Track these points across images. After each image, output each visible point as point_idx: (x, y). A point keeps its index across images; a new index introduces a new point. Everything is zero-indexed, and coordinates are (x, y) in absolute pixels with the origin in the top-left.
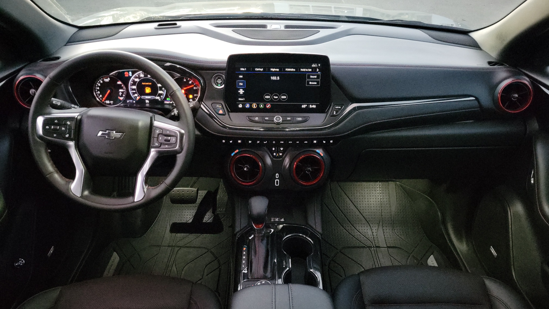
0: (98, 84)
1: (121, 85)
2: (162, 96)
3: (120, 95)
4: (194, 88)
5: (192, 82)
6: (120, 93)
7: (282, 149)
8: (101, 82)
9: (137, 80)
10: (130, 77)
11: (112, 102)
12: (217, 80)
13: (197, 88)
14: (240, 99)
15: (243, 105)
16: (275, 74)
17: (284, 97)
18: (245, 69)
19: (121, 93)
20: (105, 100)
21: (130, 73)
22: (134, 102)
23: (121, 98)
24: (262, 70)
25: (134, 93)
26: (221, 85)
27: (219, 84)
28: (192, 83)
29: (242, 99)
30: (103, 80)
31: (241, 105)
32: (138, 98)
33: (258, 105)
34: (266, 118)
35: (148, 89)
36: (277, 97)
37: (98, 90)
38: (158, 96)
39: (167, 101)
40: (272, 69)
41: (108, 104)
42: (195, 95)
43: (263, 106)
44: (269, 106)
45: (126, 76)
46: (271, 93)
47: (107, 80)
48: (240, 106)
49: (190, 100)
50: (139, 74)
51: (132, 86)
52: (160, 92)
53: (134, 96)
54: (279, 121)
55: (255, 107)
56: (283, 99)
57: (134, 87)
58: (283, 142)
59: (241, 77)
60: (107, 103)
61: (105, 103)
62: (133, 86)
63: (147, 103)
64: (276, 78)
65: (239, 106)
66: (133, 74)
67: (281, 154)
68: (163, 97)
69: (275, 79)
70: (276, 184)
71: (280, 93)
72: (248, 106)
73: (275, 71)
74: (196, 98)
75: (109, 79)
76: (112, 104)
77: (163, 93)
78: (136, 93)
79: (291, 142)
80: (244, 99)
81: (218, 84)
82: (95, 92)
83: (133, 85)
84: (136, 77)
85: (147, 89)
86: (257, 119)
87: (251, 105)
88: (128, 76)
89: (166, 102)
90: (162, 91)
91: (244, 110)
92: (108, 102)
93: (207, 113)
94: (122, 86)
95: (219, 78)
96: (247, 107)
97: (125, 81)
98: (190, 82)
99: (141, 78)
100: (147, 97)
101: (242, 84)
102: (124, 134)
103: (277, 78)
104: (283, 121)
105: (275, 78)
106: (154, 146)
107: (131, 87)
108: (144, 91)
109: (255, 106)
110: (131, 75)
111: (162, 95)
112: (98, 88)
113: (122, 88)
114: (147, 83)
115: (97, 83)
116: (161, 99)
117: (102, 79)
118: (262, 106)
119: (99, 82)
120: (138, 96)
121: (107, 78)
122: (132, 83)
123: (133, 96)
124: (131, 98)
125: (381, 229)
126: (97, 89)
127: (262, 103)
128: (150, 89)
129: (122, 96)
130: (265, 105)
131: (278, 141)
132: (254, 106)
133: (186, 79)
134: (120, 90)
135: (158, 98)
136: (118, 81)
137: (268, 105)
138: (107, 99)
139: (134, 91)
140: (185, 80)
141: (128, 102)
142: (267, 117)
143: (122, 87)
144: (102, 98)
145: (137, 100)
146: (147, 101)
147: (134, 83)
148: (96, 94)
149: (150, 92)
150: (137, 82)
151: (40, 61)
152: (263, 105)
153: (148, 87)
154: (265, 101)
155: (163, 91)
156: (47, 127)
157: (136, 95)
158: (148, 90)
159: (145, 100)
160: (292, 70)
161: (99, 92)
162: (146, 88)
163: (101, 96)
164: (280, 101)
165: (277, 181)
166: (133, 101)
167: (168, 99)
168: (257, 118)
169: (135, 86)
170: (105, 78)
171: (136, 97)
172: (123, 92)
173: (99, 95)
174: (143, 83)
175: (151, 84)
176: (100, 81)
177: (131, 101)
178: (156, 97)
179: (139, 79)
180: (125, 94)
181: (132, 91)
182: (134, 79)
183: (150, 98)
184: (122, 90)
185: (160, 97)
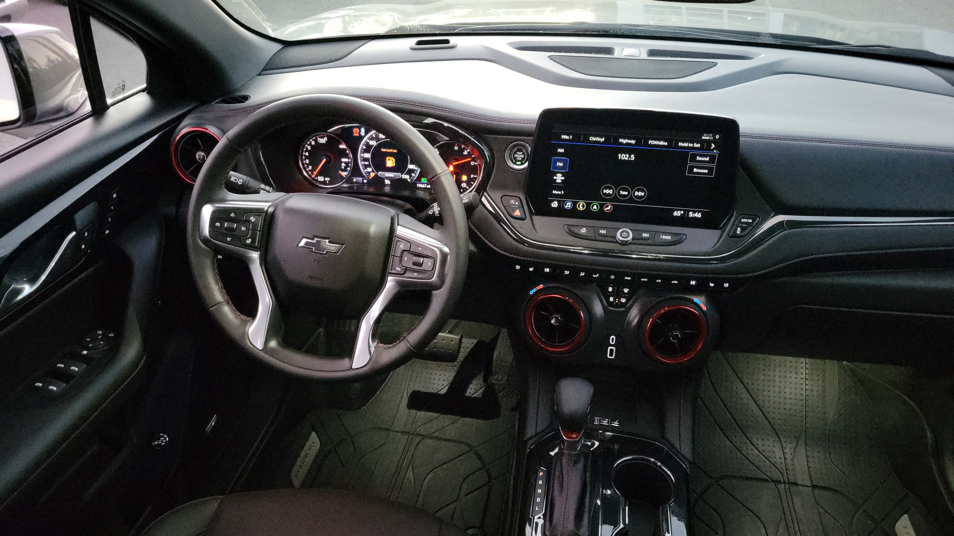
0: (307, 147)
1: (344, 150)
2: (413, 175)
3: (343, 168)
4: (472, 163)
5: (469, 153)
6: (343, 165)
7: (626, 290)
8: (313, 143)
9: (373, 143)
10: (361, 138)
11: (327, 179)
12: (515, 153)
13: (476, 163)
14: (554, 192)
15: (559, 202)
16: (627, 150)
17: (640, 194)
18: (571, 136)
19: (345, 165)
20: (317, 176)
21: (363, 130)
22: (365, 181)
23: (344, 174)
24: (602, 140)
25: (366, 166)
26: (522, 164)
27: (519, 161)
28: (469, 155)
29: (560, 193)
30: (316, 141)
31: (556, 202)
32: (372, 175)
33: (588, 205)
34: (600, 231)
36: (626, 193)
37: (306, 157)
38: (406, 174)
39: (421, 183)
40: (621, 140)
41: (321, 182)
42: (472, 176)
43: (597, 208)
44: (609, 208)
45: (355, 134)
46: (616, 185)
47: (323, 141)
48: (555, 204)
49: (462, 185)
51: (364, 153)
52: (411, 167)
53: (366, 171)
54: (625, 239)
55: (581, 208)
56: (638, 197)
57: (367, 155)
58: (629, 278)
59: (561, 150)
60: (319, 180)
61: (317, 181)
63: (388, 185)
64: (628, 158)
65: (552, 204)
66: (366, 133)
67: (623, 300)
68: (415, 176)
69: (626, 159)
70: (610, 356)
71: (633, 186)
72: (569, 205)
73: (627, 144)
74: (474, 182)
75: (326, 139)
76: (328, 182)
77: (417, 169)
78: (369, 166)
79: (646, 280)
80: (563, 192)
81: (516, 161)
82: (302, 161)
83: (366, 151)
84: (372, 138)
85: (389, 160)
86: (584, 231)
87: (575, 204)
88: (358, 135)
89: (419, 185)
90: (414, 166)
91: (560, 212)
92: (321, 179)
93: (492, 212)
94: (348, 152)
95: (519, 150)
96: (567, 207)
97: (353, 144)
98: (465, 153)
99: (381, 139)
100: (387, 174)
101: (561, 164)
102: (344, 246)
103: (630, 157)
104: (633, 239)
105: (626, 157)
106: (394, 272)
107: (362, 155)
108: (385, 163)
109: (583, 206)
110: (363, 134)
111: (413, 173)
112: (307, 154)
113: (346, 156)
114: (390, 149)
115: (306, 144)
116: (412, 180)
117: (314, 138)
118: (595, 207)
119: (308, 143)
120: (373, 171)
121: (323, 137)
122: (365, 148)
123: (363, 171)
124: (361, 175)
125: (801, 451)
126: (305, 156)
127: (596, 203)
128: (394, 160)
129: (345, 170)
130: (602, 206)
131: (620, 276)
132: (581, 206)
133: (458, 145)
134: (343, 160)
135: (407, 177)
136: (341, 144)
137: (607, 206)
138: (319, 174)
139: (367, 163)
140: (456, 148)
141: (355, 180)
142: (603, 228)
143: (348, 154)
144: (312, 171)
145: (370, 178)
146: (387, 182)
147: (368, 148)
148: (303, 164)
149: (394, 165)
150: (372, 146)
151: (217, 103)
152: (597, 206)
153: (391, 156)
154: (603, 199)
155: (416, 166)
156: (218, 224)
157: (369, 169)
158: (390, 162)
159: (384, 179)
160: (662, 143)
161: (308, 161)
162: (388, 158)
163: (310, 167)
164: (631, 200)
165: (612, 351)
166: (363, 180)
167: (423, 180)
168: (585, 229)
169: (369, 154)
170: (319, 137)
171: (369, 173)
172: (347, 164)
173: (308, 165)
174: (382, 150)
175: (396, 151)
176: (311, 142)
177: (360, 179)
178: (403, 176)
179: (377, 142)
180: (351, 166)
181: (363, 163)
182: (368, 140)
183: (393, 175)
184: (346, 160)
185: (411, 176)
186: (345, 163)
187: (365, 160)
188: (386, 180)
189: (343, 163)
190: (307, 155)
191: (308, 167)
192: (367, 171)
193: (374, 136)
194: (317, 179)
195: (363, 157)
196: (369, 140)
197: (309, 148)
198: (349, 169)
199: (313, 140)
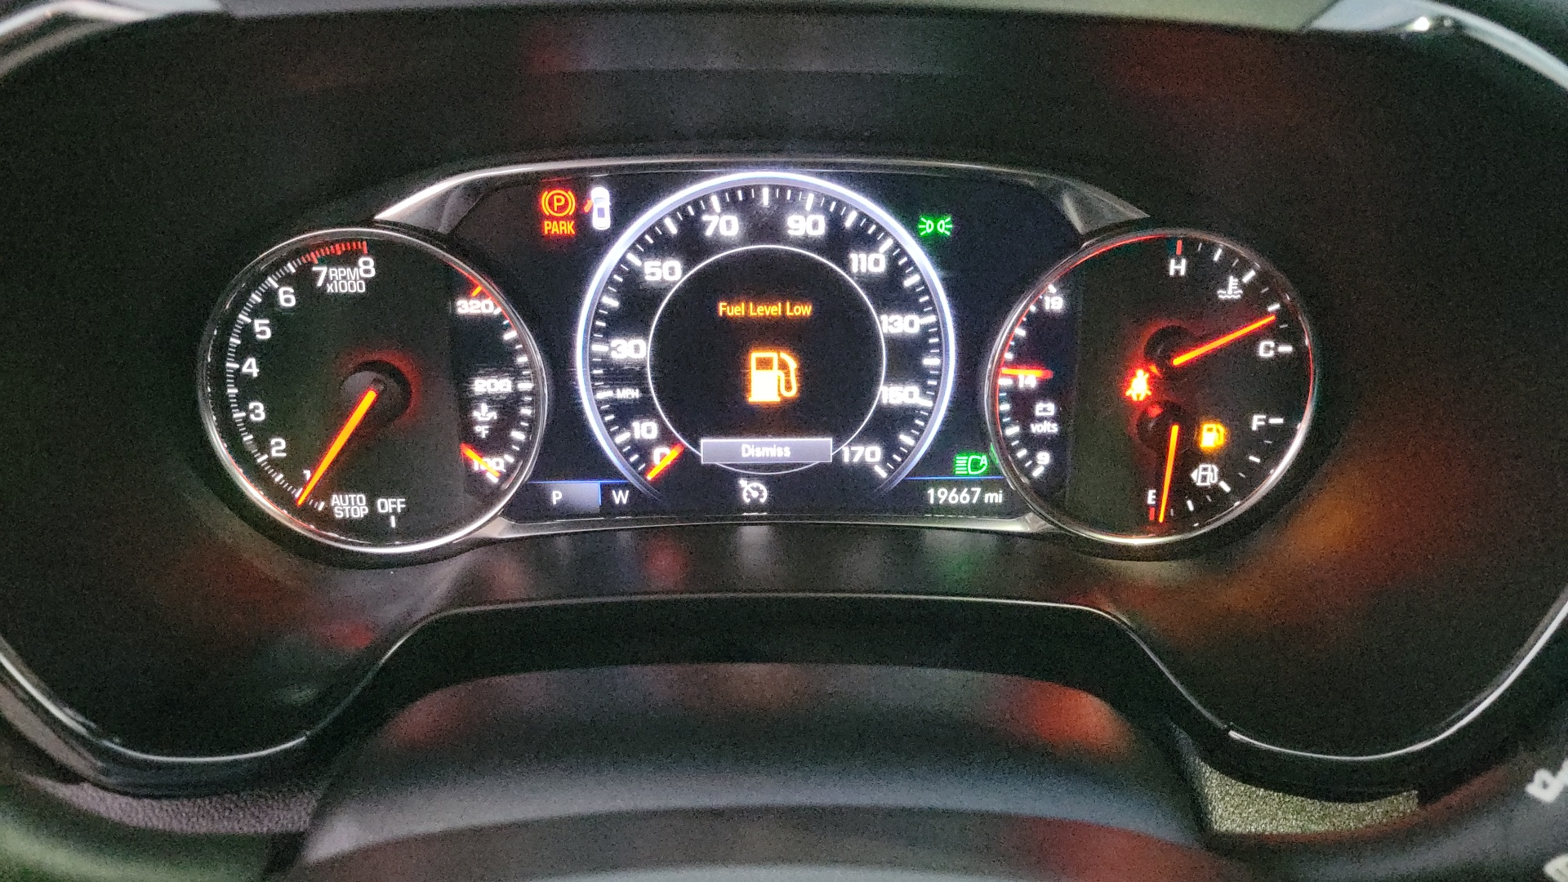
0: (247, 327)
1: (489, 327)
2: (905, 439)
3: (482, 431)
4: (1262, 345)
5: (1251, 289)
6: (484, 415)
8: (287, 298)
9: (667, 272)
10: (590, 245)
11: (389, 505)
13: (1286, 349)
19: (494, 415)
20: (324, 491)
21: (600, 198)
22: (621, 497)
23: (491, 467)
25: (623, 414)
28: (1251, 304)
30: (303, 281)
32: (663, 458)
35: (776, 373)
37: (249, 389)
38: (867, 437)
39: (949, 485)
41: (349, 527)
42: (1257, 421)
45: (551, 228)
47: (347, 279)
49: (1196, 476)
50: (695, 204)
51: (607, 334)
52: (893, 394)
53: (621, 438)
57: (633, 350)
60: (339, 515)
61: (326, 520)
62: (615, 342)
63: (755, 506)
66: (623, 214)
68: (918, 444)
74: (1273, 455)
75: (367, 267)
76: (394, 522)
77: (928, 403)
78: (642, 409)
82: (223, 408)
83: (617, 324)
84: (657, 245)
85: (764, 364)
88: (568, 228)
89: (940, 495)
90: (915, 389)
92: (350, 506)
94: (509, 336)
97: (545, 283)
98: (1231, 291)
99: (717, 244)
100: (754, 448)
107: (599, 348)
108: (738, 382)
110: (601, 222)
111: (909, 427)
112: (251, 367)
113: (501, 360)
114: (771, 301)
115: (238, 306)
116: (897, 472)
117: (291, 268)
119: (256, 298)
120: (666, 438)
121: (346, 259)
122: (615, 303)
123: (609, 443)
124: (591, 463)
126: (240, 378)
128: (793, 364)
129: (496, 443)
133: (1190, 251)
134: (481, 385)
135: (870, 454)
136: (464, 288)
138: (342, 479)
139: (629, 393)
140: (1178, 267)
141: (556, 497)
143: (511, 351)
145: (650, 477)
146: (752, 491)
147: (635, 305)
148: (230, 432)
149: (793, 393)
150: (655, 294)
153: (777, 344)
155: (925, 388)
157: (644, 429)
158: (771, 379)
159: (736, 476)
161: (259, 411)
162: (755, 356)
163: (278, 447)
166: (606, 491)
167: (963, 464)
169: (640, 342)
170: (322, 262)
171: (642, 449)
172: (507, 407)
173: (262, 434)
174: (722, 308)
175: (805, 310)
176: (271, 295)
177: (587, 492)
178: (845, 450)
179: (688, 264)
180: (533, 421)
181: (605, 394)
182: (633, 259)
183: (788, 453)
184: (501, 385)
185: (891, 446)
186: (492, 400)
187: (616, 374)
188: (743, 483)
189: (484, 407)
190: (255, 372)
191: (264, 448)
192: (631, 441)
193: (673, 229)
194: (329, 510)
195: (606, 364)
196: (641, 255)
197: (263, 329)
198: (518, 435)
199: (285, 280)
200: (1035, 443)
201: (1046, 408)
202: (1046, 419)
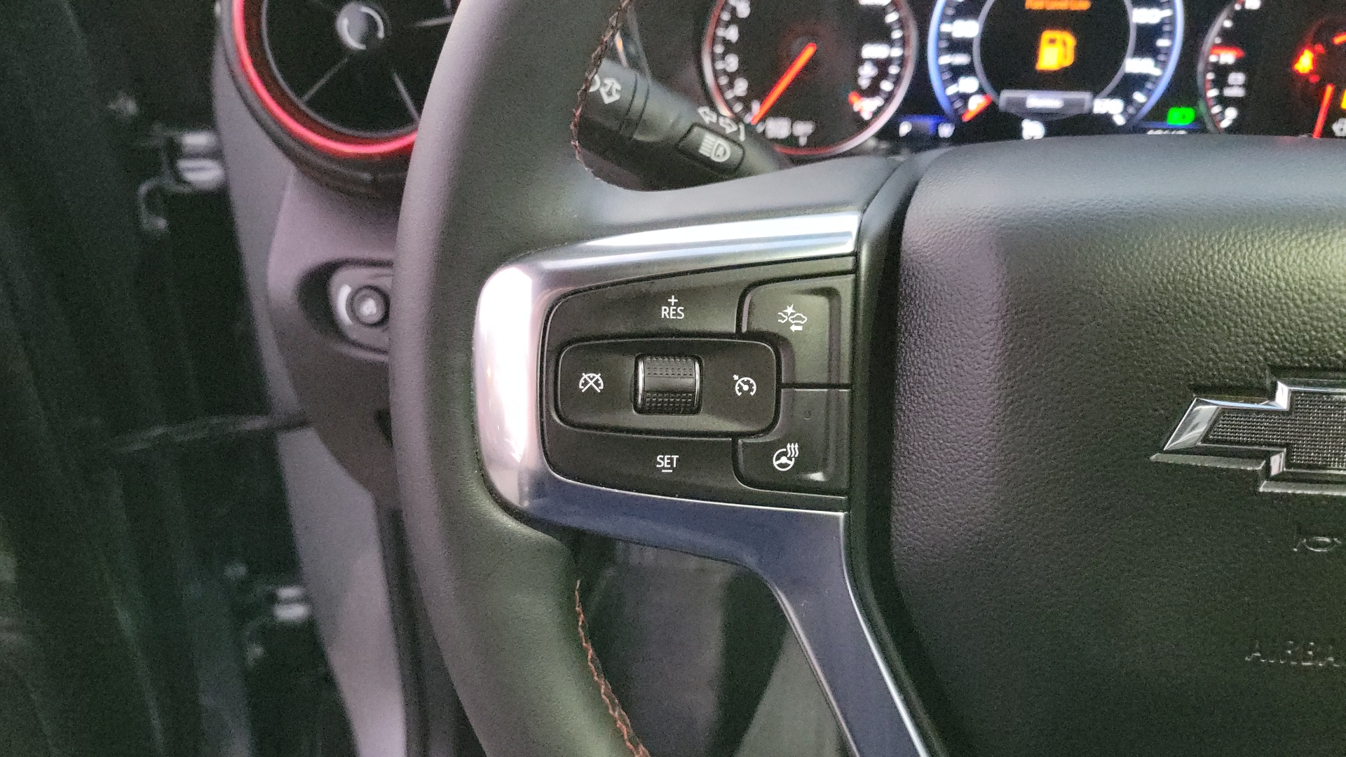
0: (734, 8)
1: (878, 13)
2: (1139, 97)
3: (864, 83)
6: (867, 72)
11: (803, 129)
19: (873, 72)
20: (763, 119)
22: (945, 131)
23: (866, 107)
25: (956, 73)
32: (976, 104)
35: (1059, 46)
37: (729, 48)
38: (1112, 95)
41: (777, 142)
49: (1335, 127)
51: (953, 18)
52: (1134, 65)
53: (952, 90)
57: (968, 29)
60: (770, 134)
62: (957, 24)
68: (1147, 101)
76: (804, 139)
77: (1158, 72)
78: (968, 70)
82: (714, 59)
83: (961, 11)
85: (1051, 41)
90: (1151, 62)
92: (778, 128)
94: (890, 19)
100: (1037, 100)
107: (945, 27)
108: (1031, 54)
111: (1141, 89)
112: (733, 34)
113: (883, 34)
116: (1130, 118)
120: (981, 91)
123: (945, 92)
126: (725, 41)
128: (1073, 43)
129: (873, 90)
134: (868, 51)
135: (1113, 107)
138: (780, 109)
139: (961, 59)
141: (904, 129)
143: (891, 30)
144: (746, 101)
145: (966, 115)
146: (1030, 129)
148: (716, 76)
149: (1068, 62)
153: (1063, 29)
155: (1157, 62)
157: (968, 84)
158: (1055, 52)
159: (1022, 117)
161: (734, 64)
162: (1046, 35)
163: (741, 87)
166: (936, 126)
167: (1174, 115)
169: (974, 25)
171: (965, 97)
172: (883, 67)
173: (733, 79)
174: (1029, 3)
175: (1084, 6)
177: (926, 126)
178: (1097, 103)
180: (899, 76)
181: (946, 60)
183: (1058, 103)
184: (881, 52)
185: (1128, 101)
186: (874, 63)
187: (954, 45)
188: (1025, 123)
189: (868, 66)
190: (735, 37)
191: (733, 87)
192: (957, 93)
194: (765, 131)
195: (949, 38)
197: (743, 10)
198: (887, 86)
200: (1224, 102)
201: (1237, 78)
202: (1236, 84)
